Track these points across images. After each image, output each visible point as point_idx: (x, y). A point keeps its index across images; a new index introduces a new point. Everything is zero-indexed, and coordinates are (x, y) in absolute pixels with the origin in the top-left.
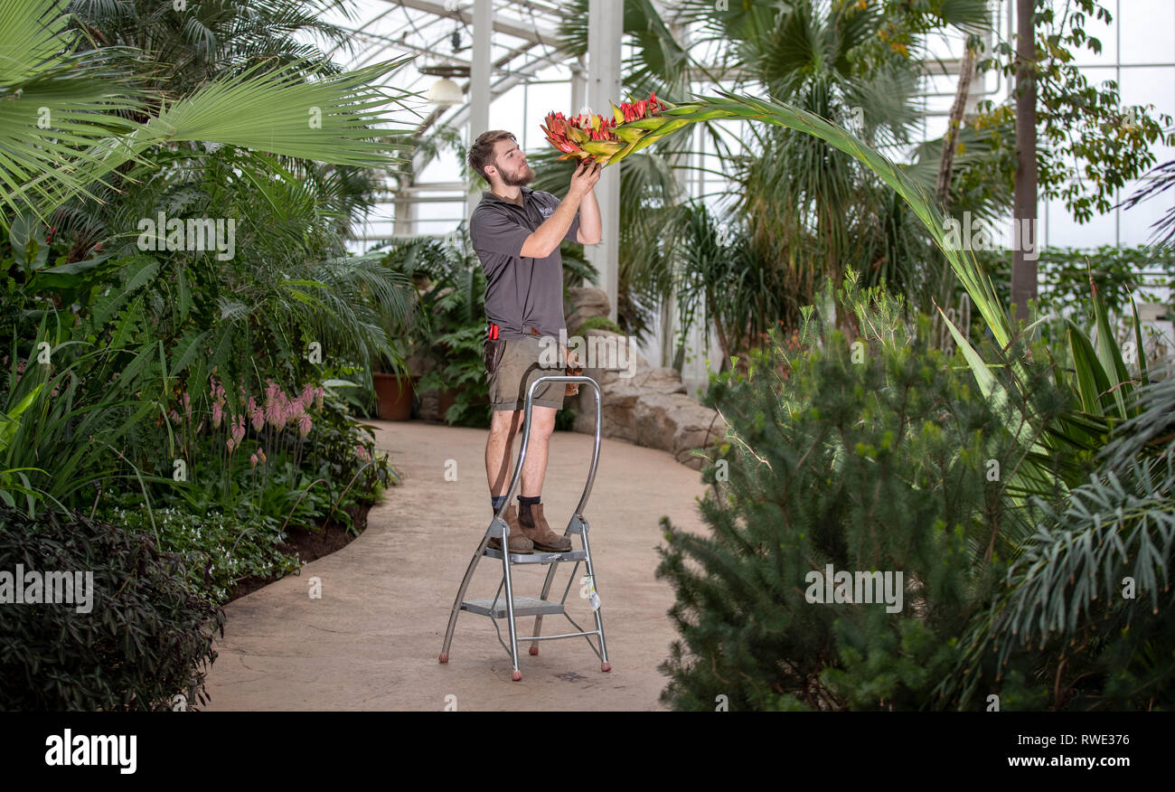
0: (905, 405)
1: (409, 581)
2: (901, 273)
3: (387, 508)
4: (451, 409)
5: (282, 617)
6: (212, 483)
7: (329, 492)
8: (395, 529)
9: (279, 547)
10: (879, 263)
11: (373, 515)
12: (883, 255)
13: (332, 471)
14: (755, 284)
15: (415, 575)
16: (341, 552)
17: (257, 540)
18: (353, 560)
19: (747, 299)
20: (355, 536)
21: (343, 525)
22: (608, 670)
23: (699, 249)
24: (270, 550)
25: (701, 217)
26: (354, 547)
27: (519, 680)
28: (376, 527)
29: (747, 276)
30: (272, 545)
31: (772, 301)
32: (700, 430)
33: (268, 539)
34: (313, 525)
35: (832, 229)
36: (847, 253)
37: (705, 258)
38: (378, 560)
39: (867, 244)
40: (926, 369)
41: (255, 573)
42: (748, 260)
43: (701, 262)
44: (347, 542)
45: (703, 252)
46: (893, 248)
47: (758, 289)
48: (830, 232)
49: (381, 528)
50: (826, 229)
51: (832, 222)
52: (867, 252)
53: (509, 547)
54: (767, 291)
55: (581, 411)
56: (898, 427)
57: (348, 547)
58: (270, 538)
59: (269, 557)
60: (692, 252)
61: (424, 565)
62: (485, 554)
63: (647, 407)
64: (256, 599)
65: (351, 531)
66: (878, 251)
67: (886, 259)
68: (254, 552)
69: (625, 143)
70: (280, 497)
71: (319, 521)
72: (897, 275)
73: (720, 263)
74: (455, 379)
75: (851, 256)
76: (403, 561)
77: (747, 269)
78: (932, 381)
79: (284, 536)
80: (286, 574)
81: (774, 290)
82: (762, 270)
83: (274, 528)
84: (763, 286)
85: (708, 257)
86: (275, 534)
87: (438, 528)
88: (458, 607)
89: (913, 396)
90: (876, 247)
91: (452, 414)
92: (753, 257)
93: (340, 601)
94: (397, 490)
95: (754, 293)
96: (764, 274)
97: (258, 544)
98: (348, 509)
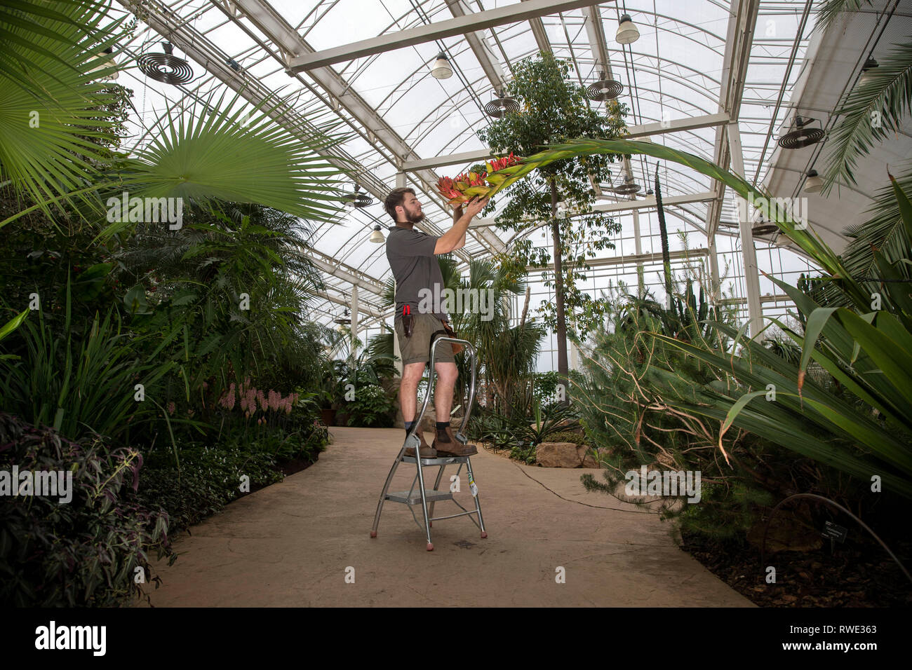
1: (341, 484)
3: (327, 452)
4: (349, 421)
5: (267, 508)
6: (239, 437)
7: (300, 442)
8: (332, 460)
9: (271, 467)
11: (321, 455)
13: (301, 432)
15: (344, 480)
16: (306, 470)
17: (259, 464)
18: (311, 474)
20: (313, 463)
21: (307, 458)
22: (486, 537)
24: (267, 469)
26: (312, 468)
27: (432, 550)
28: (322, 459)
30: (268, 466)
33: (266, 463)
34: (292, 457)
38: (324, 474)
41: (256, 481)
44: (308, 466)
49: (325, 460)
53: (420, 455)
55: (396, 420)
57: (309, 468)
58: (267, 463)
59: (265, 473)
61: (348, 475)
62: (403, 460)
64: (254, 497)
65: (311, 461)
68: (257, 470)
70: (274, 444)
71: (295, 455)
74: (350, 409)
76: (337, 473)
79: (275, 462)
80: (275, 482)
83: (270, 458)
86: (270, 460)
87: (351, 459)
88: (383, 498)
91: (349, 423)
93: (303, 496)
94: (331, 446)
97: (259, 466)
98: (309, 450)
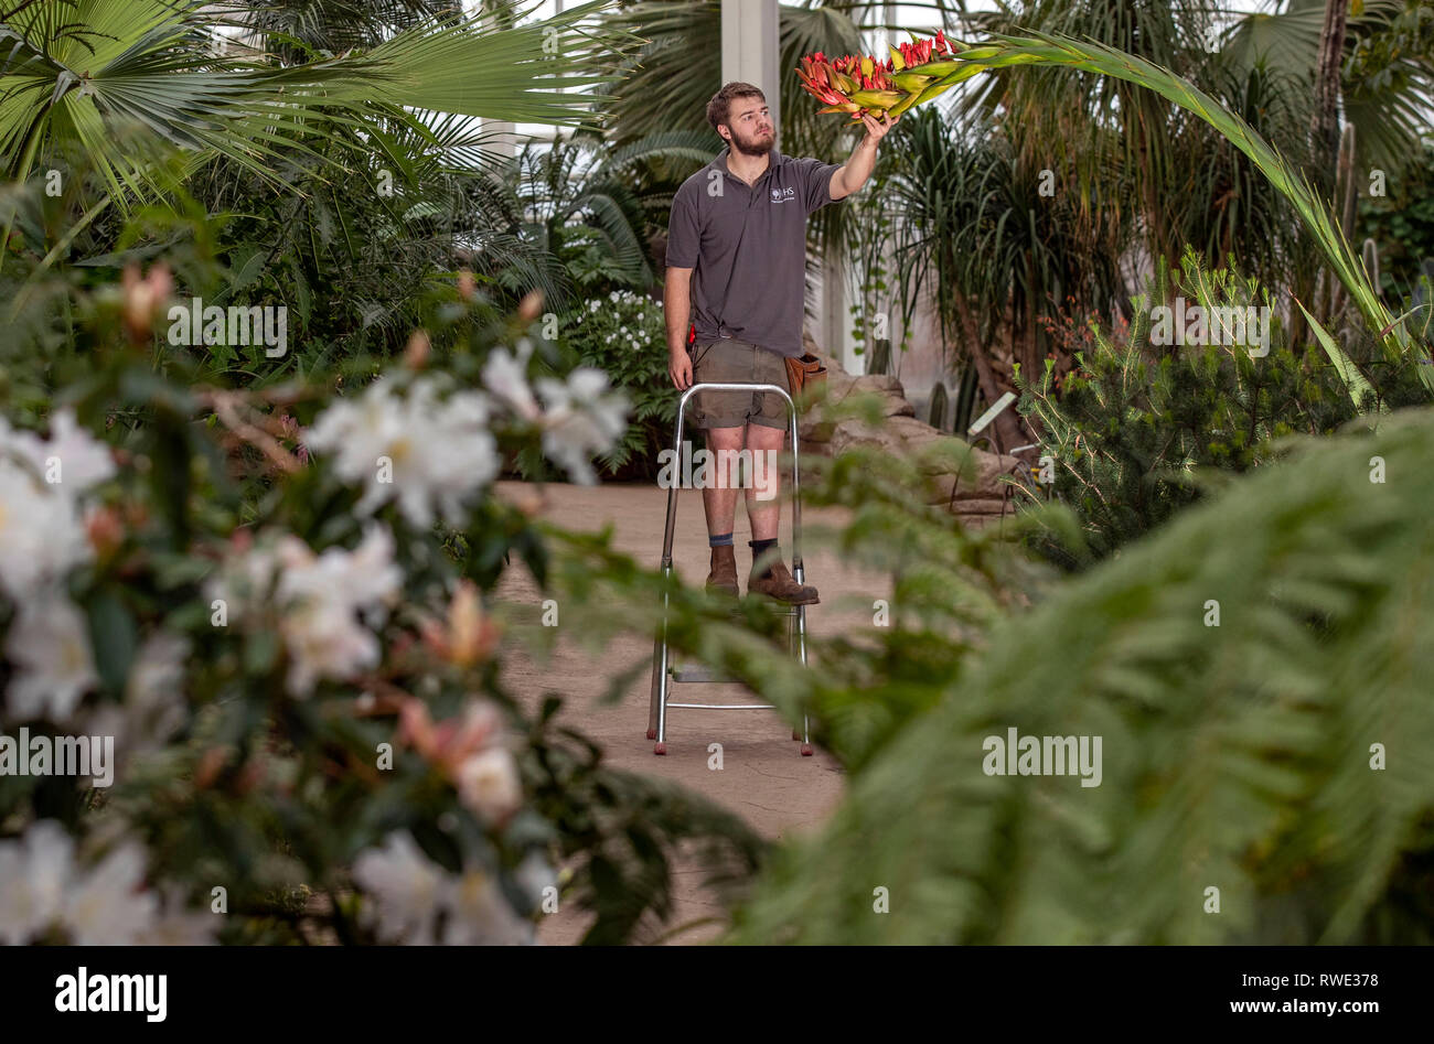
0: (1256, 406)
2: (1261, 215)
10: (1223, 200)
12: (1231, 187)
14: (1022, 235)
19: (1009, 259)
23: (929, 179)
25: (930, 127)
29: (1008, 222)
31: (1051, 261)
32: (945, 473)
35: (1148, 146)
36: (1172, 183)
37: (938, 193)
39: (1204, 170)
40: (1275, 371)
42: (1011, 199)
43: (933, 202)
45: (934, 186)
46: (1247, 174)
47: (1028, 243)
48: (1144, 150)
50: (1138, 146)
51: (1148, 137)
52: (1204, 182)
54: (1042, 247)
56: (1250, 428)
60: (918, 186)
63: (852, 438)
66: (1221, 178)
67: (1236, 192)
69: (904, 93)
72: (1254, 218)
73: (963, 201)
75: (1178, 188)
77: (1008, 211)
78: (1282, 382)
81: (1054, 243)
82: (1032, 212)
84: (1035, 239)
85: (944, 194)
89: (1265, 397)
90: (1218, 173)
92: (1018, 193)
95: (1021, 249)
96: (1037, 217)
